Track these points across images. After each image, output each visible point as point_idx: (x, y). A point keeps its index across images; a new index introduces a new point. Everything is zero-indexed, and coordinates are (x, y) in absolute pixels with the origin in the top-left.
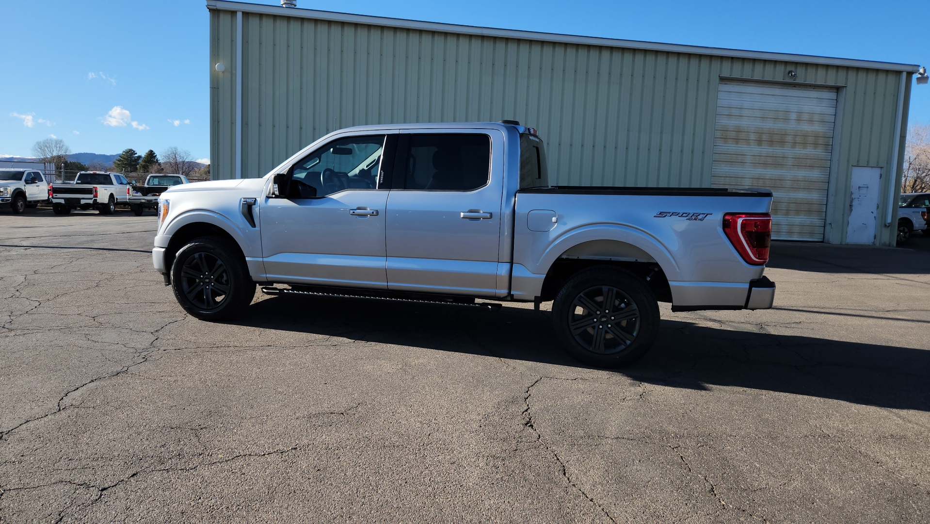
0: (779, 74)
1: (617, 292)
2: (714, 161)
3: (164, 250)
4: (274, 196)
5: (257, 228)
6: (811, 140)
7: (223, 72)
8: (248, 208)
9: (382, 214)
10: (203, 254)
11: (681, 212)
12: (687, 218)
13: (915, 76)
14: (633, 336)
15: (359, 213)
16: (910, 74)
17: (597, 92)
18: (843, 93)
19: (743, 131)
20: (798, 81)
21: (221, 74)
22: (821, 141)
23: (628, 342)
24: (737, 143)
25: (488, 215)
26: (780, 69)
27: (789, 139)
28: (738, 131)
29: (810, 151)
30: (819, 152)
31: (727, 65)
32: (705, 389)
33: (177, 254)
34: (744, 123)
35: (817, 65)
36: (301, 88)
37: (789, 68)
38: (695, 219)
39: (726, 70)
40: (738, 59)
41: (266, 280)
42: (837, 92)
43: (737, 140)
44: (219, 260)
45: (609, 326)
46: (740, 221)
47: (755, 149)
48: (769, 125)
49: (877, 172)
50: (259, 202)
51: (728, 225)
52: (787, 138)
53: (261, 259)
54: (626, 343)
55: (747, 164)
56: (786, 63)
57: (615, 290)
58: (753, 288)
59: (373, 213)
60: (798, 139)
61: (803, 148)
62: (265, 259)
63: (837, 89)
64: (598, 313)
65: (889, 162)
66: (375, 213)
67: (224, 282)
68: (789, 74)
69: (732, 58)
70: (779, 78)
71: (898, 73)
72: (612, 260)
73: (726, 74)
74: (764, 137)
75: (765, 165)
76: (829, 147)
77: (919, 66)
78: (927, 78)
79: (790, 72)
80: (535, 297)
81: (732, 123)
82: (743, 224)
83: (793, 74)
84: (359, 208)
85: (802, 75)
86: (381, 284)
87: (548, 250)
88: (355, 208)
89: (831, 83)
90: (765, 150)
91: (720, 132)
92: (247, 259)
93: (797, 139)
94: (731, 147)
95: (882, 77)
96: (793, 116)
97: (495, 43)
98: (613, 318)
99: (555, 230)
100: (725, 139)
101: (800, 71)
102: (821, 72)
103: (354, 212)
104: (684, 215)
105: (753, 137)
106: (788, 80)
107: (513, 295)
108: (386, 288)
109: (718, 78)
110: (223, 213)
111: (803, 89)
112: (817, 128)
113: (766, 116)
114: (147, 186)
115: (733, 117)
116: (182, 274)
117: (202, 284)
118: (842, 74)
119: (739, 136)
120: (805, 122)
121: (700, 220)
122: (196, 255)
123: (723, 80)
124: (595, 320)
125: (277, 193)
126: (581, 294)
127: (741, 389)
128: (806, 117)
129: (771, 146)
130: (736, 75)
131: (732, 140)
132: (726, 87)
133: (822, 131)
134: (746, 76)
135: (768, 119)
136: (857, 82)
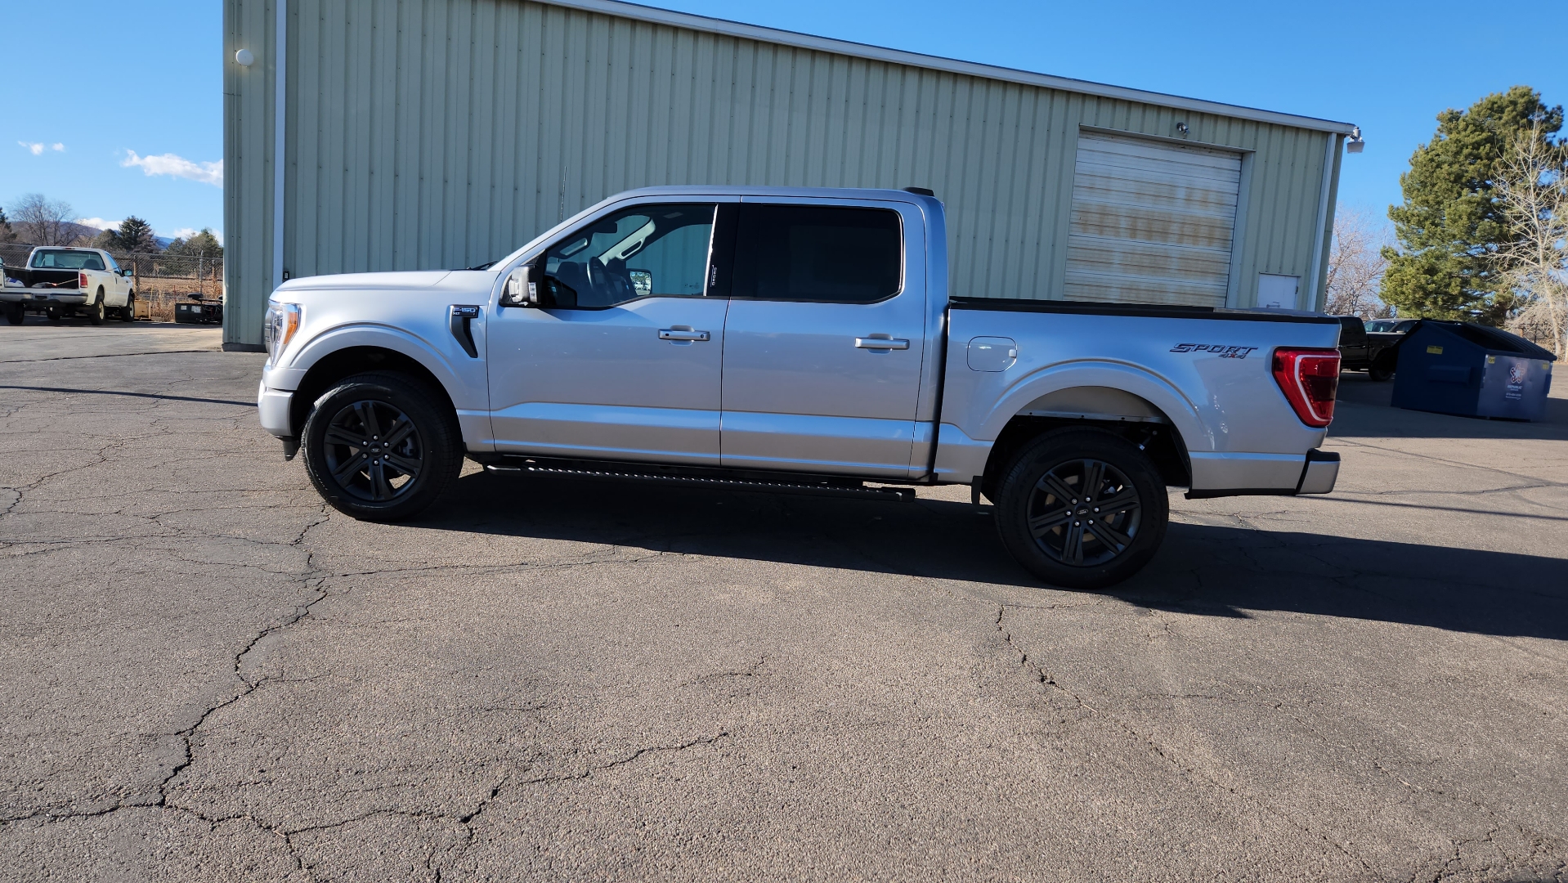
0: (1163, 127)
1: (1106, 468)
2: (1069, 259)
3: (289, 395)
4: (526, 303)
5: (481, 358)
6: (1203, 231)
7: (250, 67)
8: (463, 321)
9: (716, 339)
10: (371, 403)
11: (1212, 344)
12: (1221, 353)
13: (1349, 140)
14: (1128, 536)
15: (675, 337)
16: (1341, 136)
17: (898, 140)
18: (1250, 160)
19: (1110, 213)
20: (1188, 140)
21: (244, 70)
22: (1218, 233)
23: (1121, 547)
24: (1101, 233)
25: (904, 344)
26: (1166, 119)
27: (1175, 228)
28: (1104, 213)
29: (1201, 249)
30: (1214, 251)
31: (1091, 107)
32: (1244, 616)
33: (318, 403)
34: (1113, 201)
35: (1216, 117)
36: (397, 104)
37: (1179, 119)
38: (1233, 356)
39: (1091, 115)
40: (1108, 99)
41: (494, 450)
42: (1241, 160)
43: (1101, 228)
44: (402, 413)
45: (1091, 522)
46: (1299, 359)
47: (1124, 243)
48: (1146, 206)
49: (1291, 284)
50: (485, 312)
51: (1279, 366)
52: (1172, 228)
53: (487, 414)
54: (1116, 548)
55: (1115, 266)
56: (1174, 110)
57: (1104, 465)
58: (1311, 462)
59: (702, 336)
60: (1188, 230)
61: (1193, 244)
62: (493, 414)
63: (1242, 155)
64: (1075, 501)
65: (1308, 269)
66: (705, 338)
67: (408, 453)
68: (1178, 128)
69: (1099, 97)
70: (1164, 134)
71: (1326, 134)
72: (1085, 417)
73: (1089, 122)
74: (1140, 224)
75: (1140, 267)
76: (1229, 244)
77: (1354, 125)
78: (1362, 144)
79: (1179, 125)
80: (974, 477)
81: (1094, 200)
82: (1302, 364)
83: (1185, 128)
84: (676, 329)
85: (1198, 132)
86: (710, 456)
87: (1000, 402)
88: (669, 328)
89: (1234, 145)
90: (1141, 244)
91: (1077, 213)
92: (458, 412)
93: (1185, 229)
94: (1092, 238)
95: (1303, 138)
96: (1181, 194)
97: (736, 47)
98: (1097, 510)
99: (1013, 369)
100: (1085, 225)
101: (1193, 124)
102: (1222, 127)
103: (667, 335)
104: (1216, 349)
105: (1124, 223)
106: (1176, 137)
107: (937, 474)
108: (718, 463)
109: (1078, 128)
110: (414, 328)
111: (1195, 152)
112: (1213, 214)
113: (1142, 192)
114: (31, 269)
115: (1097, 191)
116: (327, 438)
117: (365, 456)
118: (1250, 131)
119: (1102, 221)
120: (1198, 203)
121: (1240, 357)
122: (357, 406)
123: (1085, 131)
124: (1069, 513)
125: (534, 298)
126: (1050, 472)
127: (1294, 614)
128: (1198, 195)
129: (1150, 239)
130: (1104, 124)
131: (1094, 227)
132: (1087, 143)
133: (1219, 218)
134: (1117, 128)
135: (1146, 197)
136: (1270, 146)
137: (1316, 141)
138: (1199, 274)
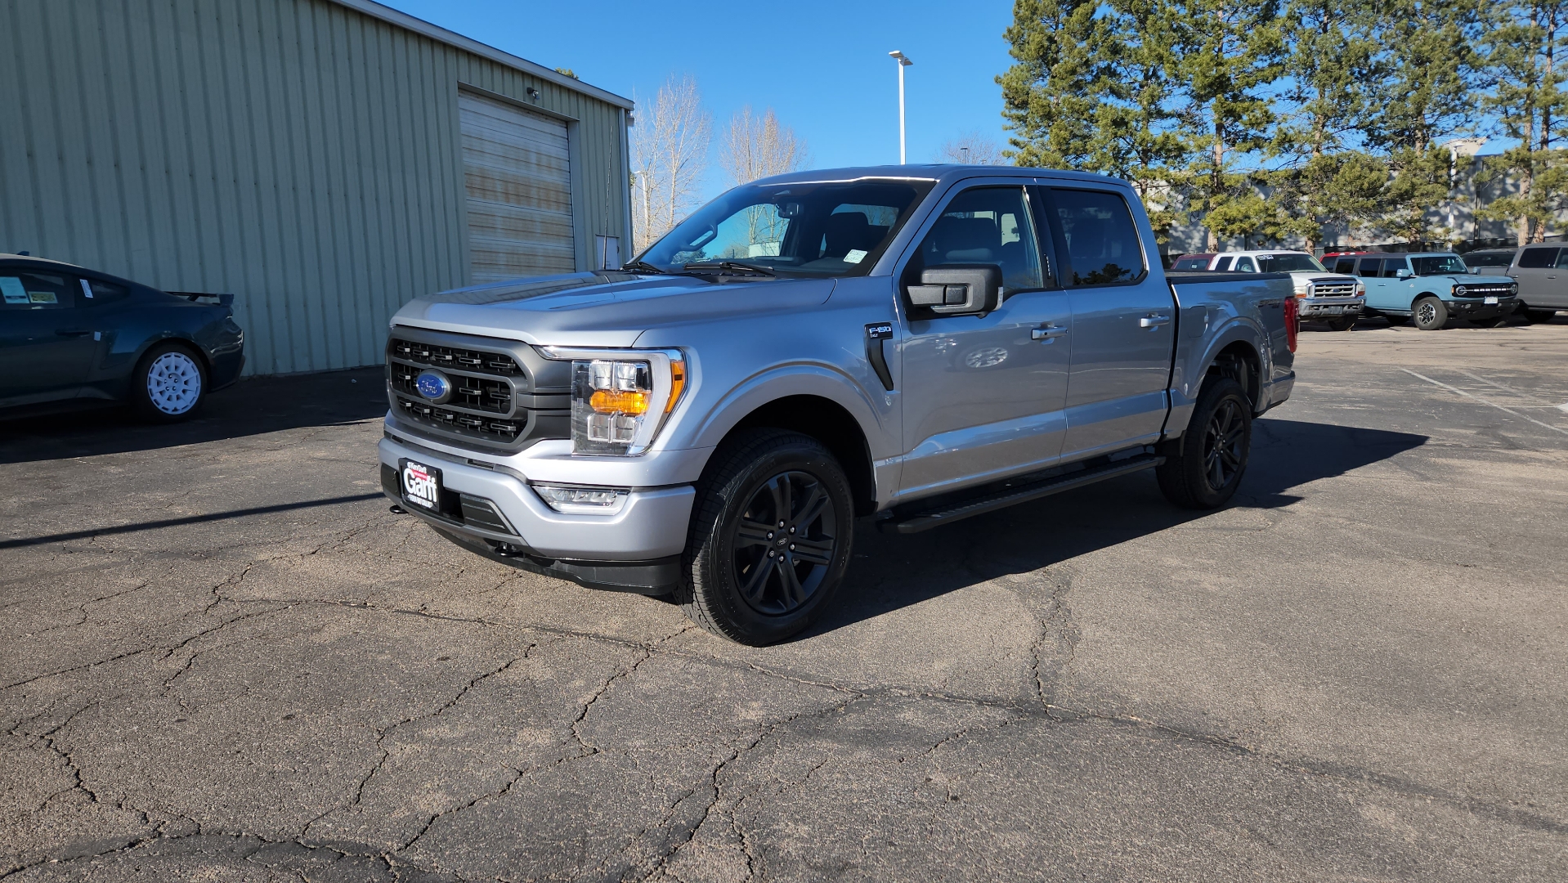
0: (514, 89)
2: (468, 225)
3: (692, 489)
5: (895, 390)
6: (553, 196)
10: (788, 476)
13: (629, 115)
18: (573, 129)
19: (490, 177)
20: (538, 105)
22: (562, 198)
24: (485, 197)
26: (518, 79)
27: (534, 193)
28: (483, 176)
30: (555, 213)
31: (464, 64)
34: (488, 164)
35: (552, 84)
37: (528, 84)
39: (465, 72)
40: (475, 56)
42: (567, 128)
43: (484, 192)
44: (817, 482)
45: (1222, 452)
47: (504, 207)
48: (512, 170)
52: (530, 192)
53: (899, 460)
56: (524, 74)
60: (542, 194)
61: (548, 208)
62: (907, 458)
63: (567, 123)
65: (623, 230)
69: (469, 53)
70: (519, 98)
71: (618, 109)
73: (464, 80)
74: (510, 188)
76: (569, 207)
77: (632, 102)
79: (531, 89)
81: (475, 163)
83: (533, 93)
85: (542, 98)
87: (1203, 358)
88: (1037, 328)
89: (565, 114)
90: (514, 209)
92: (873, 465)
94: (480, 203)
95: (605, 111)
96: (533, 158)
98: (1225, 441)
100: (472, 189)
102: (556, 95)
105: (499, 187)
106: (528, 102)
107: (1165, 436)
109: (457, 85)
112: (555, 179)
113: (507, 156)
115: (476, 153)
117: (772, 554)
118: (573, 100)
119: (484, 184)
120: (545, 168)
122: (773, 483)
123: (464, 89)
128: (544, 161)
129: (519, 203)
130: (475, 83)
131: (478, 191)
132: (468, 103)
133: (561, 183)
134: (487, 88)
135: (510, 161)
136: (587, 116)
137: (612, 113)
138: (555, 237)
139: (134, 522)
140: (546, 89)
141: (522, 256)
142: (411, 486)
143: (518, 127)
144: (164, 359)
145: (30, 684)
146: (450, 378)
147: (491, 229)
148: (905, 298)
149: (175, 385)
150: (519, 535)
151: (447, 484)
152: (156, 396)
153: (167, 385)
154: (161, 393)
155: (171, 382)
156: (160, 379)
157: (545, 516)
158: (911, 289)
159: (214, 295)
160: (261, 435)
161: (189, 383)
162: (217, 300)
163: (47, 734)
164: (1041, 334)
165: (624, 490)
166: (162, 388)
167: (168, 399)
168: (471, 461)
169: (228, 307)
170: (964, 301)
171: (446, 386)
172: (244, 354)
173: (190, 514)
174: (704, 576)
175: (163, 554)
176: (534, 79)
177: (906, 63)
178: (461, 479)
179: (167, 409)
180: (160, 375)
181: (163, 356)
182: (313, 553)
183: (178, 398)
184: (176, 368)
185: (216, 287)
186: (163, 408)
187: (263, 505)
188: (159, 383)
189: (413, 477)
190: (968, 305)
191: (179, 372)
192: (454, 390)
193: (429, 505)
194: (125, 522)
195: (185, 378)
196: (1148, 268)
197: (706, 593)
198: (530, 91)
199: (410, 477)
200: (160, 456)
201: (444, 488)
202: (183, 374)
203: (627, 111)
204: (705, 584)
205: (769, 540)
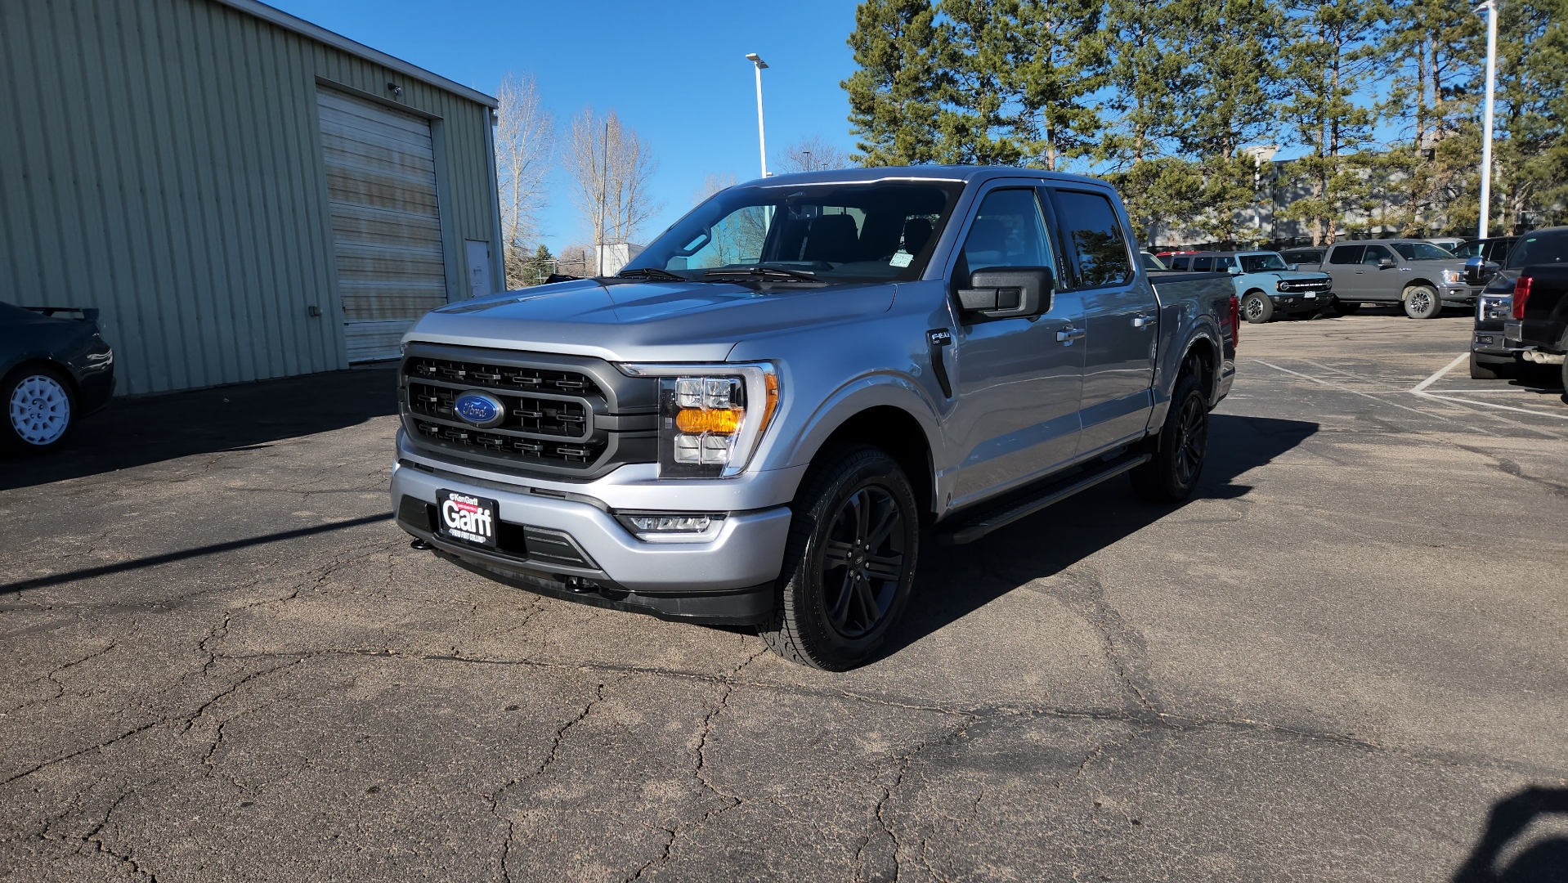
0: (375, 85)
2: (333, 229)
3: (787, 514)
5: (953, 397)
6: (419, 198)
8: (937, 353)
10: (868, 491)
18: (437, 127)
19: (353, 177)
20: (400, 101)
22: (428, 200)
24: (347, 199)
26: (378, 75)
27: (398, 194)
28: (345, 177)
29: (419, 216)
30: (422, 217)
31: (320, 57)
34: (349, 164)
35: (414, 80)
37: (389, 80)
39: (322, 65)
40: (334, 49)
42: (430, 126)
43: (346, 193)
44: (892, 498)
47: (366, 210)
48: (375, 170)
49: (485, 251)
52: (396, 194)
55: (365, 235)
56: (384, 69)
60: (407, 196)
61: (414, 211)
68: (389, 89)
69: (328, 46)
70: (380, 93)
71: (482, 107)
73: (322, 75)
74: (374, 190)
75: (383, 237)
76: (435, 210)
77: (499, 100)
78: (497, 116)
79: (392, 85)
80: (1160, 428)
81: (336, 163)
83: (395, 89)
85: (404, 94)
89: (429, 111)
90: (379, 211)
91: (324, 177)
93: (405, 196)
94: (343, 206)
95: (469, 109)
96: (396, 158)
100: (335, 191)
102: (418, 91)
105: (362, 189)
106: (390, 99)
109: (314, 79)
112: (420, 180)
113: (369, 155)
115: (337, 152)
117: (852, 573)
118: (436, 97)
119: (346, 186)
120: (409, 169)
123: (322, 84)
128: (408, 161)
129: (384, 206)
130: (334, 78)
131: (341, 193)
132: (325, 99)
133: (425, 184)
134: (346, 83)
135: (373, 160)
136: (450, 112)
137: (476, 111)
138: (423, 241)
139: (58, 572)
140: (408, 86)
141: (390, 262)
142: (453, 520)
143: (381, 125)
144: (27, 383)
145: (34, 774)
146: (503, 399)
147: (357, 234)
148: (957, 301)
149: (40, 411)
150: (601, 569)
151: (504, 515)
152: (20, 426)
153: (31, 412)
154: (26, 421)
155: (35, 409)
156: (23, 405)
157: (632, 546)
158: (960, 293)
159: (77, 310)
160: (154, 465)
161: (57, 409)
162: (80, 315)
163: (90, 835)
164: (1065, 337)
165: (719, 515)
166: (26, 416)
167: (34, 428)
168: (533, 490)
169: (94, 322)
170: (1017, 304)
171: (499, 408)
172: (114, 375)
173: (121, 559)
174: (796, 601)
175: (115, 608)
176: (397, 76)
177: (763, 66)
178: (520, 509)
179: (33, 439)
180: (23, 401)
181: (26, 380)
182: (294, 596)
183: (45, 426)
184: (41, 392)
185: (82, 301)
186: (29, 438)
187: (203, 544)
188: (22, 410)
189: (456, 509)
190: (1022, 308)
191: (45, 397)
192: (508, 411)
193: (481, 540)
194: (47, 572)
195: (51, 404)
196: (1134, 269)
197: (798, 620)
198: (391, 87)
199: (451, 510)
200: (45, 494)
201: (501, 520)
202: (49, 399)
203: (491, 110)
204: (797, 610)
205: (849, 559)
